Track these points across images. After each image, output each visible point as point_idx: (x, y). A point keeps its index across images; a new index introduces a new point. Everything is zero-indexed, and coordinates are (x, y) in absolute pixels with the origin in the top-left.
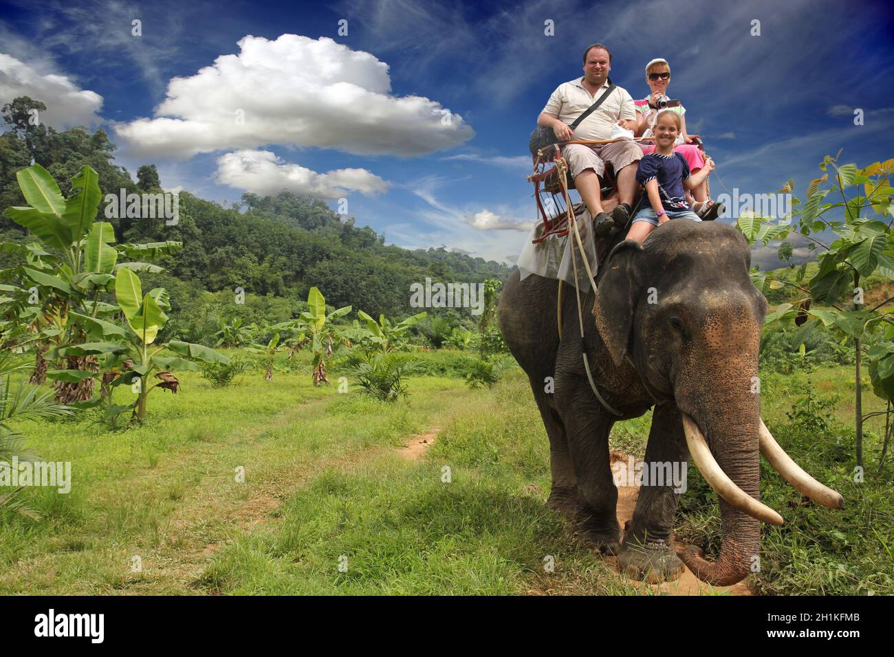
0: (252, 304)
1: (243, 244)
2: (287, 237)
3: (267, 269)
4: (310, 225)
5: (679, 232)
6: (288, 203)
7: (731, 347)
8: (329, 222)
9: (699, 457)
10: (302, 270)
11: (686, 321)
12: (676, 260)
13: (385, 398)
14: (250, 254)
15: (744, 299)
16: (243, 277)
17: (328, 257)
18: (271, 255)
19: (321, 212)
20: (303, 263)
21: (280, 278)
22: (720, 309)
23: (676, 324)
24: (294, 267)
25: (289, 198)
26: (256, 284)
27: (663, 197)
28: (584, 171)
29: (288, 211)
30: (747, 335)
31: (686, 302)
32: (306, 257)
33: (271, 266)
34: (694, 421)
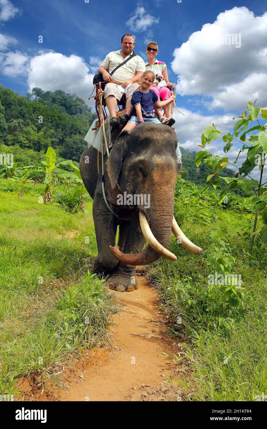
0: (30, 156)
1: (29, 119)
2: (56, 118)
3: (43, 136)
4: (72, 112)
5: (146, 127)
6: (60, 97)
7: (164, 182)
8: (84, 112)
9: (145, 230)
10: (63, 139)
11: (145, 168)
12: (143, 140)
13: (71, 211)
14: (33, 126)
15: (172, 161)
16: (27, 139)
17: (80, 133)
18: (45, 128)
19: (80, 105)
20: (65, 135)
21: (49, 142)
22: (160, 164)
23: (141, 170)
24: (58, 136)
25: (61, 94)
26: (34, 144)
27: (142, 112)
28: (109, 96)
29: (60, 102)
30: (171, 177)
31: (146, 159)
32: (67, 132)
33: (45, 134)
34: (144, 214)
